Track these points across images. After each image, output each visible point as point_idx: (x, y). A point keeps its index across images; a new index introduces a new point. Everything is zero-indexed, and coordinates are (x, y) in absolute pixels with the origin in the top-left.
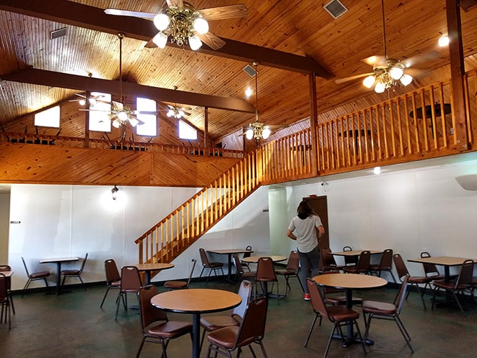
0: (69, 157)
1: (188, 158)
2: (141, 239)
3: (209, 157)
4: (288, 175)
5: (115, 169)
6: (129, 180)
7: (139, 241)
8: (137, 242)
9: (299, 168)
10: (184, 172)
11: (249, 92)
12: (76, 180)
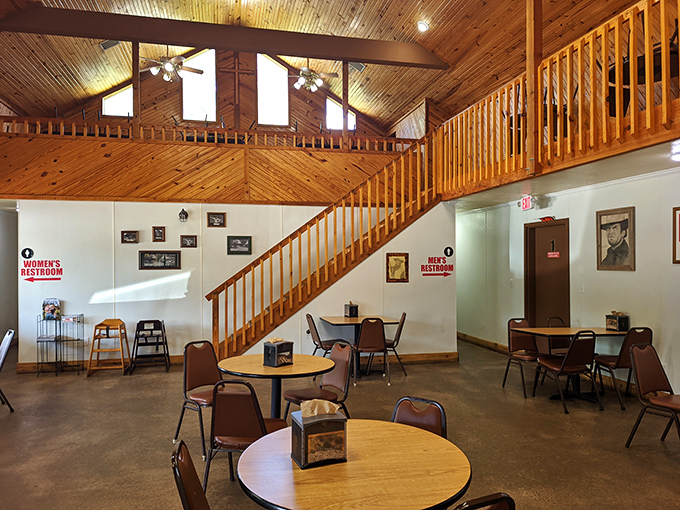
0: (106, 156)
1: (311, 155)
2: (216, 292)
3: (350, 152)
4: (484, 178)
5: (183, 175)
6: (208, 194)
7: (213, 296)
8: (208, 297)
9: (503, 161)
10: (304, 179)
11: (423, 26)
12: (120, 194)
